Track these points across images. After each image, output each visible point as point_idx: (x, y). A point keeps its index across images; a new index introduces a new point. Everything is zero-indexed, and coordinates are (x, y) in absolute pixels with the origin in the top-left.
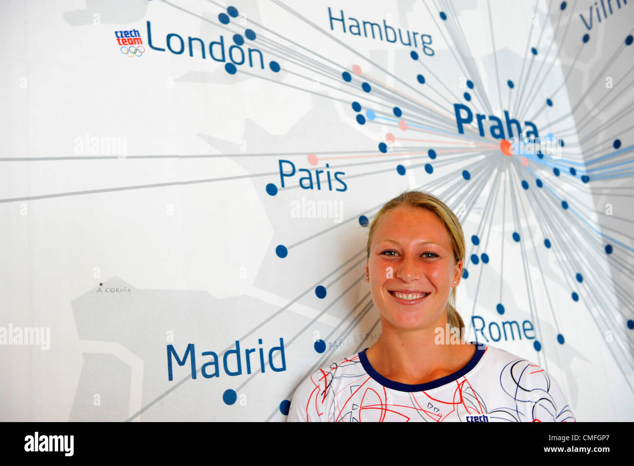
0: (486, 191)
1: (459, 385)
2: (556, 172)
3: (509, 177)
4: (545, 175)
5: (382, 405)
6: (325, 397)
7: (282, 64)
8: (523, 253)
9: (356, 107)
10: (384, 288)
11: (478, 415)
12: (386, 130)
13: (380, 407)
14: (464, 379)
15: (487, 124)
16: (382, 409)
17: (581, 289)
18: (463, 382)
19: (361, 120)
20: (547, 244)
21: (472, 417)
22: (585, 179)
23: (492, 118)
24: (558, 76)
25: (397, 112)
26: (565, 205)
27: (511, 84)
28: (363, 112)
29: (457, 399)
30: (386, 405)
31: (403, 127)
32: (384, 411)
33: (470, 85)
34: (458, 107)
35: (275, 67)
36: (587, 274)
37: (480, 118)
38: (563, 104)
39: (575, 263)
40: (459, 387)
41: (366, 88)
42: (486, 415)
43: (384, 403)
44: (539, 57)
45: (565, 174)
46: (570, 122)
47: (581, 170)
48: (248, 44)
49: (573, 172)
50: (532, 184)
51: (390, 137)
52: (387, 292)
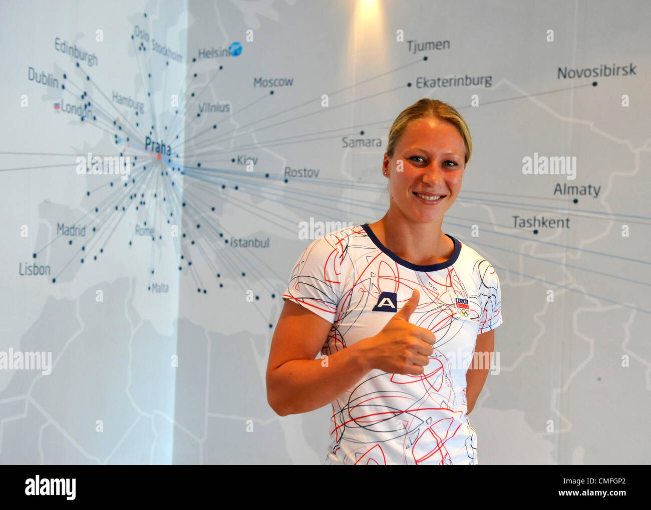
0: (150, 176)
1: (449, 272)
2: (173, 169)
3: (157, 170)
4: (169, 170)
5: (395, 277)
6: (343, 260)
7: (97, 117)
8: (156, 203)
9: (116, 136)
10: (410, 190)
11: (463, 298)
12: (123, 147)
13: (394, 279)
14: (452, 268)
15: (156, 146)
16: (396, 281)
17: (171, 219)
18: (452, 270)
19: (117, 142)
20: (164, 199)
21: (459, 299)
22: (183, 173)
23: (158, 144)
24: (183, 125)
25: (128, 139)
26: (173, 184)
27: (166, 128)
28: (118, 139)
29: (448, 284)
30: (399, 278)
31: (129, 146)
32: (397, 283)
33: (153, 127)
34: (148, 138)
35: (95, 118)
36: (174, 214)
37: (154, 143)
38: (182, 139)
39: (171, 208)
40: (449, 273)
41: (120, 128)
42: (467, 299)
43: (397, 276)
44: (178, 115)
45: (176, 170)
46: (183, 147)
47: (182, 169)
48: (88, 108)
49: (179, 169)
50: (165, 174)
51: (124, 150)
52: (411, 193)
